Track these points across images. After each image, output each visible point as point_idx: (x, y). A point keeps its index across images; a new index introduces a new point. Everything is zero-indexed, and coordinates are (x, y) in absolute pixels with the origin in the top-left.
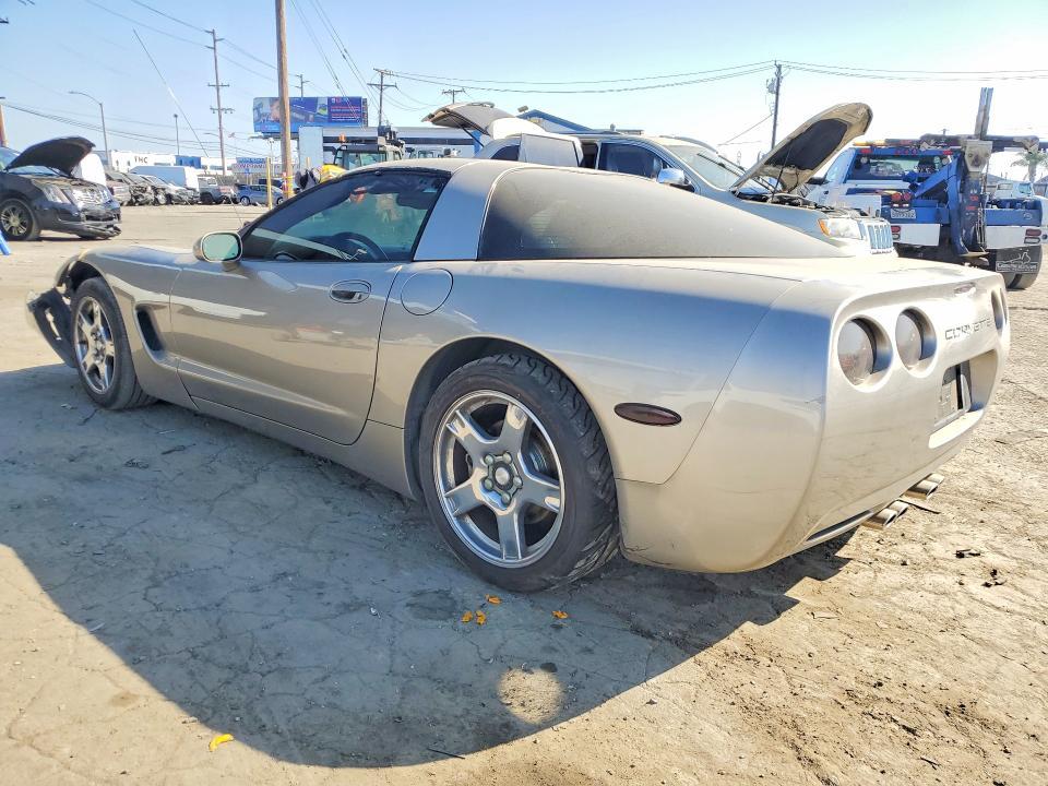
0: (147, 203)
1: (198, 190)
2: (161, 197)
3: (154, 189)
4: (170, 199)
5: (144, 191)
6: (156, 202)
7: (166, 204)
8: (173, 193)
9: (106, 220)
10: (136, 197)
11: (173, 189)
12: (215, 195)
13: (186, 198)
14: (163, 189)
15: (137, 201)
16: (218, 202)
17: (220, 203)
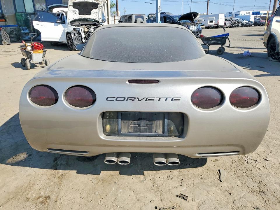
0: (235, 27)
1: (253, 22)
2: (240, 25)
3: (238, 22)
4: (243, 25)
5: (235, 23)
6: (238, 26)
7: (241, 27)
8: (244, 23)
9: (197, 33)
10: (232, 25)
11: (244, 22)
12: (258, 23)
13: (248, 24)
14: (241, 22)
15: (232, 26)
16: (259, 25)
17: (260, 25)
